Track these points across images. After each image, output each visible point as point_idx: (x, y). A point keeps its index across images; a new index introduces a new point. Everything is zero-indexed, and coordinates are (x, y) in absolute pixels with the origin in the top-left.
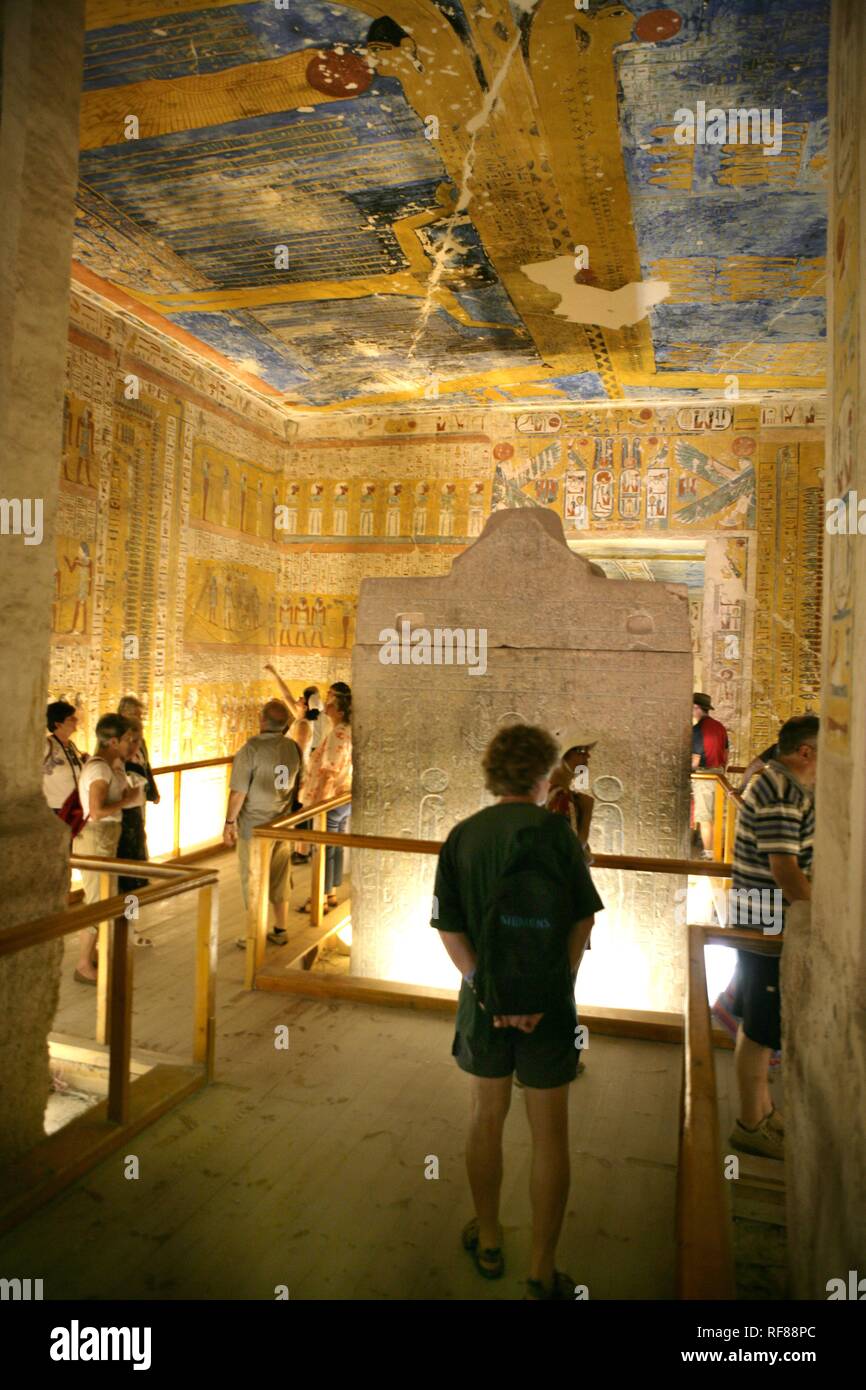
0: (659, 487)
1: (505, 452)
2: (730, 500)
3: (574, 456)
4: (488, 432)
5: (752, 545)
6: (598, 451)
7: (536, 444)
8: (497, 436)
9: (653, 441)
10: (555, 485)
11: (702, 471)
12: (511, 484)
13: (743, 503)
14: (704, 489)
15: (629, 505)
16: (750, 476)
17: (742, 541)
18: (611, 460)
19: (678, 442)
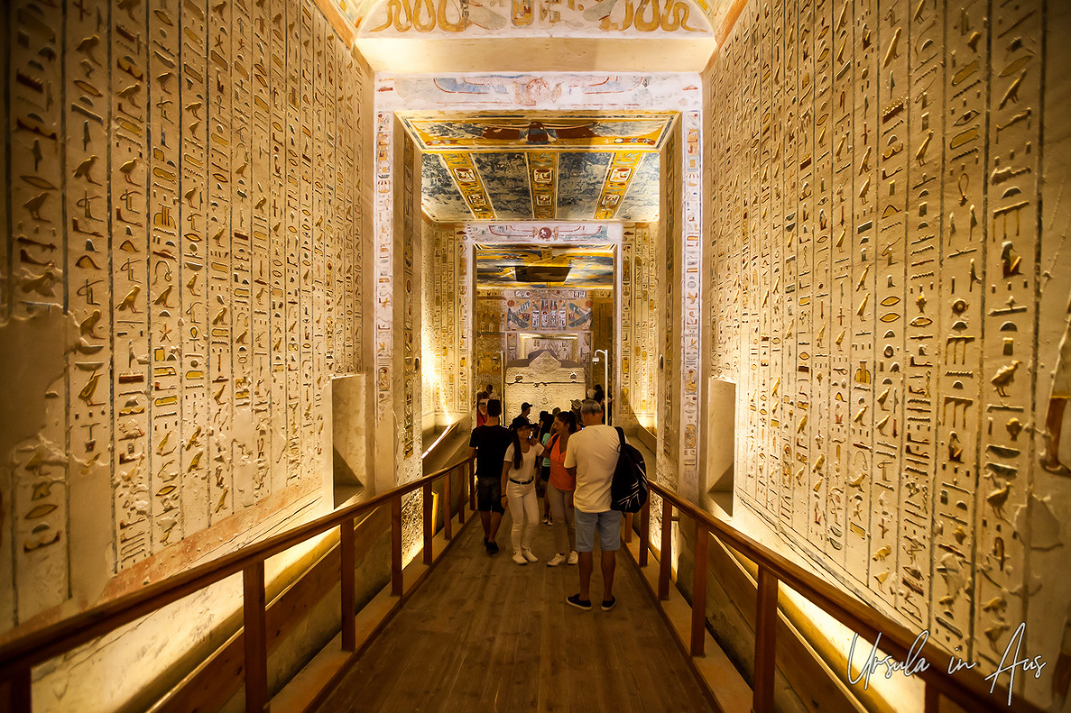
0: (564, 316)
1: (511, 303)
2: (585, 321)
3: (535, 305)
4: (505, 296)
5: (592, 335)
6: (543, 304)
7: (523, 301)
8: (508, 298)
9: (561, 301)
10: (529, 315)
11: (576, 312)
12: (514, 314)
13: (589, 322)
14: (577, 317)
15: (553, 323)
16: (591, 313)
17: (589, 334)
18: (547, 307)
19: (568, 302)
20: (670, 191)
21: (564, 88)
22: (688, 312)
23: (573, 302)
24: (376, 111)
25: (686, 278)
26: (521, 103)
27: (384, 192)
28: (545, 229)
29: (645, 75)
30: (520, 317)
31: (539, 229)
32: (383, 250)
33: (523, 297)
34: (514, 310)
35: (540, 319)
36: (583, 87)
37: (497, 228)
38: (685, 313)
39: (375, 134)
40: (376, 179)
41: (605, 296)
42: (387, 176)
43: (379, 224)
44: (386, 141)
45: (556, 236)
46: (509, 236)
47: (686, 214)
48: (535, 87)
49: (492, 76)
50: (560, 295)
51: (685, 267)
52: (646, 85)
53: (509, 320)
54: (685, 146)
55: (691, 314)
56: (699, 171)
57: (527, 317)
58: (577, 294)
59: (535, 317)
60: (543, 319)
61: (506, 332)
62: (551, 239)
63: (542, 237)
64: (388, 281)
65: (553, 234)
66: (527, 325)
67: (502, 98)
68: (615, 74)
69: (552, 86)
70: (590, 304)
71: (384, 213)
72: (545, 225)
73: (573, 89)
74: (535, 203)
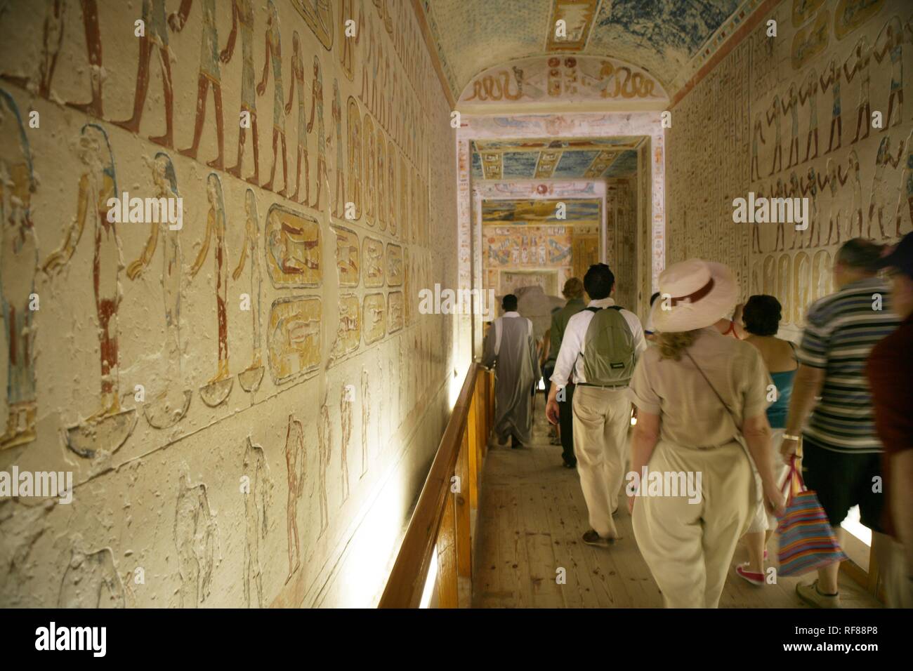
0: (543, 252)
1: (491, 240)
2: (565, 257)
3: (515, 242)
6: (523, 241)
7: (503, 238)
8: (489, 235)
9: (540, 238)
10: (509, 252)
11: (556, 248)
12: (494, 251)
13: (568, 258)
14: (557, 253)
15: (533, 258)
16: (571, 249)
17: (569, 270)
18: (527, 244)
19: (548, 238)
20: (644, 181)
21: (577, 122)
22: (656, 263)
23: (552, 238)
24: (458, 139)
25: (655, 242)
26: (549, 132)
27: (464, 190)
28: (542, 186)
29: (628, 113)
30: (501, 254)
31: (536, 186)
32: (464, 227)
33: (503, 235)
34: (494, 246)
35: (520, 256)
36: (588, 122)
37: (501, 186)
38: (654, 264)
39: (457, 154)
40: (458, 182)
41: (584, 232)
42: (465, 180)
43: (461, 211)
44: (464, 158)
45: (551, 192)
46: (512, 192)
47: (654, 201)
48: (558, 122)
49: (530, 116)
50: (540, 232)
51: (654, 235)
52: (628, 120)
53: (489, 257)
54: (654, 158)
55: (658, 264)
56: (663, 174)
57: (508, 254)
58: (556, 230)
59: (515, 253)
60: (524, 255)
61: (487, 269)
62: (547, 194)
63: (540, 193)
64: (467, 246)
65: (549, 190)
66: (507, 261)
67: (537, 129)
68: (608, 113)
69: (569, 121)
70: (570, 239)
71: (464, 203)
72: (542, 183)
73: (582, 123)
74: (538, 170)
